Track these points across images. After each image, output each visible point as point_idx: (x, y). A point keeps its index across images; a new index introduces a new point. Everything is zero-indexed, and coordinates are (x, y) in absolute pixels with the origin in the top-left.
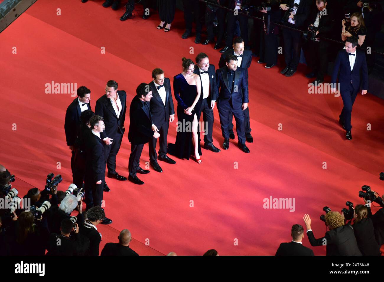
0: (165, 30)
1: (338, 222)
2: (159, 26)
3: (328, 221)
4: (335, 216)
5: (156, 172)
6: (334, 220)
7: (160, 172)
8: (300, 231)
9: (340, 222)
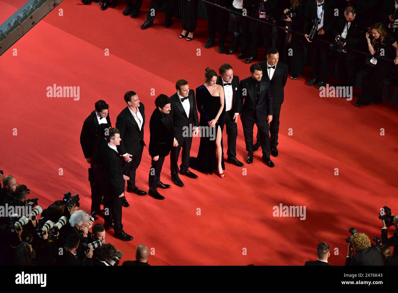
0: (187, 39)
1: (364, 243)
2: (181, 35)
3: (354, 243)
4: (361, 238)
5: (178, 186)
6: (360, 243)
7: (181, 186)
8: (326, 250)
9: (367, 244)
